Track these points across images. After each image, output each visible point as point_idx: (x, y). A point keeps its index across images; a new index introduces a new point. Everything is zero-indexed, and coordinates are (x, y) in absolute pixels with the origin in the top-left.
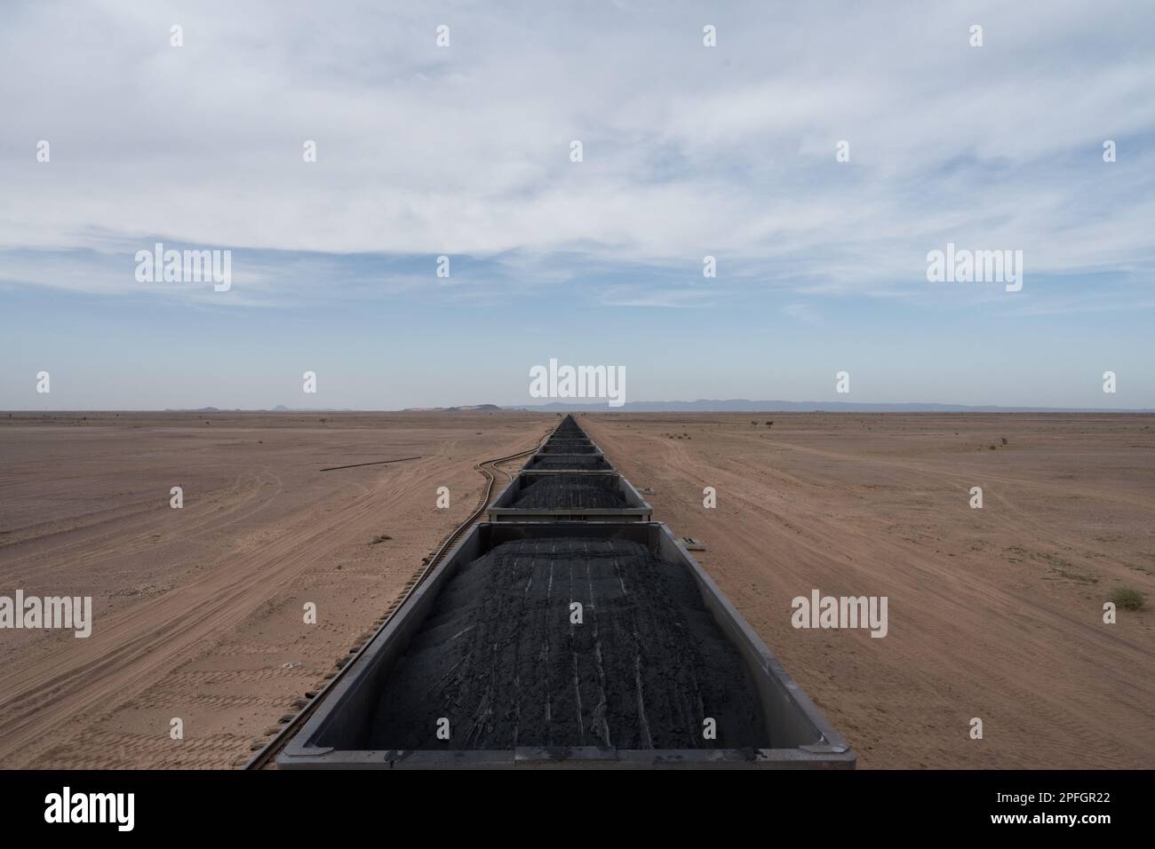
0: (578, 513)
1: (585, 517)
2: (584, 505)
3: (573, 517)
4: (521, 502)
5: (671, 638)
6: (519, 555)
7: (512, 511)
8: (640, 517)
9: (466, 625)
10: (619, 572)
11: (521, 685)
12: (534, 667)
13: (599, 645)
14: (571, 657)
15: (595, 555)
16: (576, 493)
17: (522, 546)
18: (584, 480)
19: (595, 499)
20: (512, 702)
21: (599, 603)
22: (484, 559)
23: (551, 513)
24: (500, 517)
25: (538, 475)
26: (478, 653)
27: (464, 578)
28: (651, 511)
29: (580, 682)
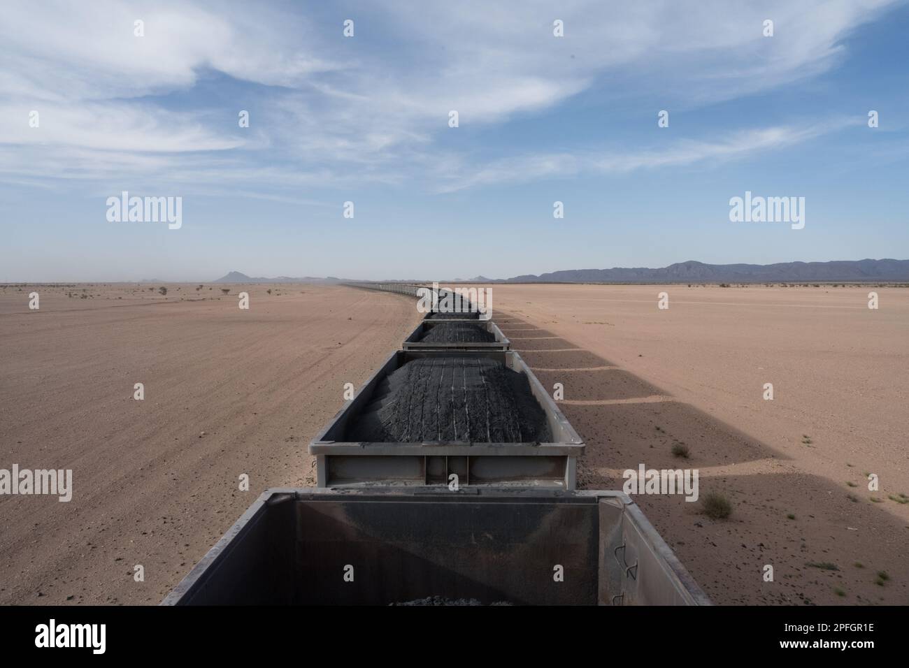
0: (461, 346)
1: (466, 348)
2: (466, 341)
3: (458, 348)
4: (424, 339)
5: (507, 404)
6: (422, 365)
7: (418, 344)
8: (502, 348)
9: (394, 399)
10: (483, 374)
11: (425, 424)
12: (432, 416)
13: (467, 406)
14: (452, 412)
15: (469, 365)
16: (460, 333)
17: (426, 362)
18: (467, 325)
19: (473, 337)
20: (420, 432)
21: (468, 386)
22: (402, 369)
23: (443, 345)
24: (409, 348)
25: (435, 322)
26: (401, 410)
27: (390, 378)
28: (509, 344)
29: (456, 423)
